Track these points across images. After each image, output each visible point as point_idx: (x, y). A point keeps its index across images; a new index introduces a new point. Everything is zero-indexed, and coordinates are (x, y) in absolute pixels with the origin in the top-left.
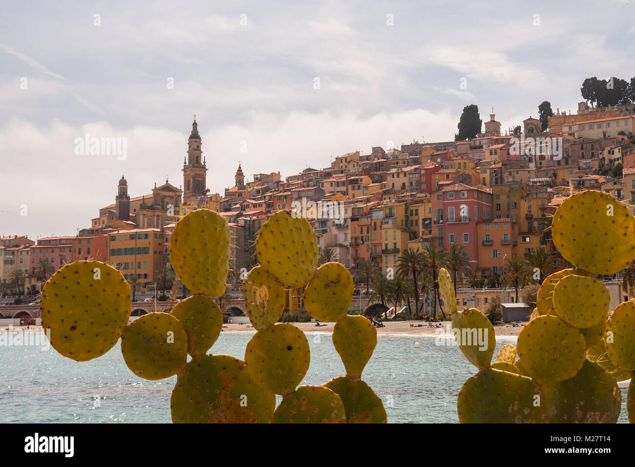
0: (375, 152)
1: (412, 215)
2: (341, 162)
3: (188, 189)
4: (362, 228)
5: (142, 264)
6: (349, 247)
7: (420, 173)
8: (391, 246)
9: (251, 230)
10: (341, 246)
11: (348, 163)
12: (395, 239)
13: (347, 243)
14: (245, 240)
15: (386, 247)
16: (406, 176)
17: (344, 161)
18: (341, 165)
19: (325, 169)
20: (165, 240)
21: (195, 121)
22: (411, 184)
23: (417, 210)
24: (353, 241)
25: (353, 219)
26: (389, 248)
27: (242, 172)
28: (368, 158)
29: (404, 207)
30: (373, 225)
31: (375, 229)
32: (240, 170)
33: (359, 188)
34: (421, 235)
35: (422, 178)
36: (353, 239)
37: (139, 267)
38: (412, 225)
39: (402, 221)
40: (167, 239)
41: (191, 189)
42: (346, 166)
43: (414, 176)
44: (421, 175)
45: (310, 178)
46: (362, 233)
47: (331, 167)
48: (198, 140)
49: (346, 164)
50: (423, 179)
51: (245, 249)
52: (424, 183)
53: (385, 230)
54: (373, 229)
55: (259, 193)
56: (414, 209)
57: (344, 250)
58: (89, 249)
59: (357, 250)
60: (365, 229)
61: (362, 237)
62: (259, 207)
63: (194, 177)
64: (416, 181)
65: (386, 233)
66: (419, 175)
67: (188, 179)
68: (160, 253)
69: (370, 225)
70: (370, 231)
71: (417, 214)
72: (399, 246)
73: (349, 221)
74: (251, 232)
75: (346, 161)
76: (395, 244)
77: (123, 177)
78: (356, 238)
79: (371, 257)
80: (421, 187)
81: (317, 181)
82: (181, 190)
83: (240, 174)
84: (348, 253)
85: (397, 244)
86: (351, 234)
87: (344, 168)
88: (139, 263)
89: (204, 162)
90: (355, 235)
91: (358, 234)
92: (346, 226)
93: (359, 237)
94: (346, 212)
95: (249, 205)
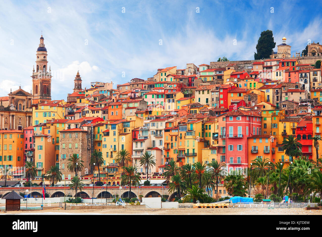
0: (189, 68)
1: (207, 129)
3: (37, 93)
4: (172, 137)
6: (163, 150)
7: (219, 91)
8: (191, 152)
9: (92, 134)
10: (157, 149)
12: (194, 146)
13: (161, 147)
14: (88, 142)
15: (188, 152)
16: (209, 93)
20: (25, 139)
21: (42, 36)
22: (213, 100)
23: (210, 126)
24: (166, 146)
25: (167, 130)
26: (189, 152)
27: (80, 77)
28: (183, 72)
29: (201, 123)
30: (179, 135)
31: (181, 138)
32: (78, 76)
33: (173, 101)
34: (211, 144)
35: (220, 95)
36: (166, 144)
37: (5, 160)
38: (207, 136)
39: (200, 133)
40: (27, 138)
41: (39, 92)
42: (165, 79)
43: (215, 93)
44: (220, 93)
46: (172, 140)
48: (45, 52)
51: (88, 148)
52: (222, 99)
53: (188, 140)
54: (179, 138)
56: (208, 125)
57: (159, 152)
59: (169, 152)
60: (174, 138)
61: (172, 143)
63: (41, 84)
64: (216, 98)
65: (188, 142)
67: (36, 85)
68: (22, 149)
69: (178, 135)
70: (177, 140)
71: (210, 129)
72: (196, 151)
73: (163, 131)
74: (92, 136)
76: (194, 150)
78: (168, 144)
79: (177, 158)
80: (219, 102)
82: (31, 94)
83: (78, 79)
84: (162, 154)
86: (165, 141)
88: (5, 157)
89: (50, 71)
90: (167, 142)
91: (169, 141)
92: (161, 135)
93: (170, 143)
94: (161, 125)
95: (89, 111)
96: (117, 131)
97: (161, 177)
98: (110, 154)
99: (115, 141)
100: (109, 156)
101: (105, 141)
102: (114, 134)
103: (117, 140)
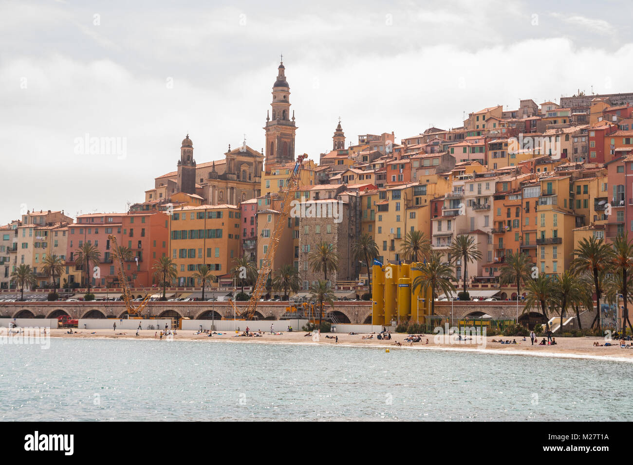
0: (525, 106)
1: (579, 193)
2: (478, 120)
3: (272, 154)
4: (509, 209)
5: (212, 251)
6: (490, 234)
7: (588, 136)
8: (549, 235)
9: (358, 209)
10: (480, 232)
11: (487, 121)
12: (555, 225)
13: (488, 230)
14: (349, 222)
15: (543, 236)
16: (568, 140)
17: (481, 118)
18: (477, 123)
19: (454, 129)
20: (244, 220)
21: (282, 63)
22: (576, 151)
23: (586, 186)
24: (497, 226)
25: (497, 197)
26: (546, 237)
27: (343, 131)
28: (513, 114)
29: (568, 181)
30: (524, 205)
31: (528, 211)
32: (339, 129)
33: (503, 155)
34: (592, 220)
35: (590, 142)
36: (497, 224)
37: (209, 255)
38: (579, 207)
39: (565, 200)
40: (246, 219)
41: (275, 153)
42: (484, 126)
43: (580, 139)
44: (590, 139)
45: (435, 141)
46: (509, 215)
47: (463, 126)
48: (285, 88)
49: (484, 122)
50: (593, 144)
51: (349, 234)
52: (593, 149)
53: (543, 213)
54: (524, 211)
55: (367, 160)
56: (582, 184)
57: (483, 237)
58: (143, 230)
59: (502, 239)
60: (513, 211)
61: (509, 222)
62: (367, 178)
63: (279, 138)
64: (583, 147)
65: (543, 216)
66: (587, 138)
67: (271, 141)
68: (237, 237)
69: (521, 205)
70: (520, 214)
71: (586, 192)
72: (561, 234)
73: (492, 199)
74: (358, 213)
75: (484, 119)
76: (555, 232)
77: (187, 137)
78: (501, 223)
79: (521, 248)
80: (589, 155)
81: (444, 145)
82: (262, 154)
83: (339, 134)
84: (489, 243)
85: (558, 232)
86: (494, 218)
87: (481, 127)
88: (209, 250)
89: (293, 118)
90: (500, 219)
91: (504, 217)
92: (486, 207)
93: (505, 221)
94: (488, 188)
95: (353, 176)
96: (402, 202)
97: (489, 285)
98: (389, 244)
99: (398, 220)
100: (388, 248)
101: (380, 219)
102: (397, 207)
103: (402, 218)
